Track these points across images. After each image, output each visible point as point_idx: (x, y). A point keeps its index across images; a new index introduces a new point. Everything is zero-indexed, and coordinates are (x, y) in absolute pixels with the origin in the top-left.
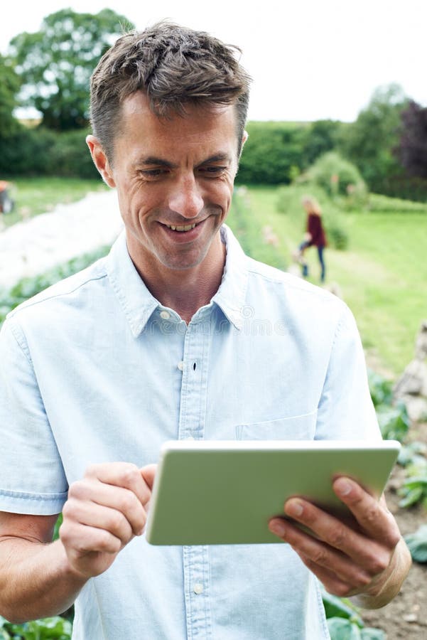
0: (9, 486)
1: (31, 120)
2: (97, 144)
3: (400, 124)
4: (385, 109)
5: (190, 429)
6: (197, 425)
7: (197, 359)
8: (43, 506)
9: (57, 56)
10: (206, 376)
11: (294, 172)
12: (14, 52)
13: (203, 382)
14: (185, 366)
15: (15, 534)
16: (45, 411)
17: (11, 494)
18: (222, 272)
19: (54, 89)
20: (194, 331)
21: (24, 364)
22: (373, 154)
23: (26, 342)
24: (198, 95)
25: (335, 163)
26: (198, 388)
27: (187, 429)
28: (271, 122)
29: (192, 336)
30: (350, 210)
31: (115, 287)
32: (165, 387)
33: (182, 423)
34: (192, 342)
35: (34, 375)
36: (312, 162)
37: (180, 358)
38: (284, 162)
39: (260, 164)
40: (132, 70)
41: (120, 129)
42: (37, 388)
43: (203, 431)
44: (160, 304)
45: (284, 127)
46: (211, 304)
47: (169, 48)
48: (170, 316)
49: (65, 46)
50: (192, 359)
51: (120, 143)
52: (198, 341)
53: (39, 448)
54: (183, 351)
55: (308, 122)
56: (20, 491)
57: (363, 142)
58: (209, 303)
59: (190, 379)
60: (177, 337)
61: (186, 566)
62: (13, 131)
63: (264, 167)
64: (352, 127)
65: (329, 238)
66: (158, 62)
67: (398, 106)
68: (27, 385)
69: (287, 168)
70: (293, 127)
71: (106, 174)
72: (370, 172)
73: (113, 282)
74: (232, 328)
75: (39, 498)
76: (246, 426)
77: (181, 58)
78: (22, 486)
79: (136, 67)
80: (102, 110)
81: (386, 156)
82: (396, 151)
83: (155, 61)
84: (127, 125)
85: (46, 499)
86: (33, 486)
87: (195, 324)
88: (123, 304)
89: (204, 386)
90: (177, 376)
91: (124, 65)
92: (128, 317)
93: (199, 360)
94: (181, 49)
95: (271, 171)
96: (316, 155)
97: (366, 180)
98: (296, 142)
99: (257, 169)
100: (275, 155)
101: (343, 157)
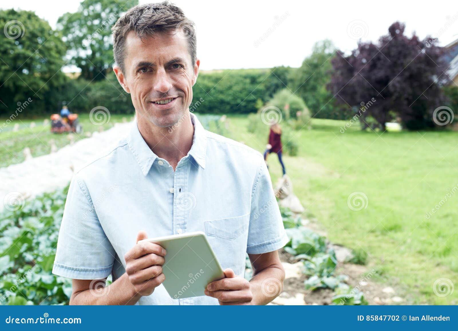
0: (76, 266)
1: (74, 73)
3: (331, 68)
4: (322, 58)
5: (179, 224)
6: (183, 222)
7: (181, 186)
8: (95, 275)
9: (91, 29)
11: (259, 103)
12: (61, 27)
14: (175, 190)
17: (78, 269)
19: (89, 52)
22: (314, 89)
25: (288, 96)
27: (178, 224)
28: (242, 70)
30: (298, 128)
31: (132, 150)
33: (175, 221)
36: (271, 96)
37: (172, 186)
38: (253, 97)
39: (235, 99)
43: (186, 226)
44: (158, 157)
45: (251, 73)
46: (188, 155)
48: (164, 163)
49: (96, 22)
50: (178, 186)
52: (181, 176)
54: (174, 182)
55: (268, 69)
56: (83, 268)
57: (308, 81)
58: (186, 155)
61: (181, 301)
62: (62, 82)
63: (239, 101)
64: (299, 70)
65: (284, 148)
66: (141, 15)
67: (330, 55)
69: (254, 101)
70: (257, 73)
71: (125, 85)
72: (312, 102)
73: (131, 147)
75: (93, 271)
76: (210, 222)
78: (83, 265)
79: (129, 18)
81: (322, 90)
82: (329, 87)
83: (139, 15)
85: (97, 271)
86: (89, 265)
87: (179, 167)
88: (137, 159)
90: (171, 196)
92: (140, 165)
94: (152, 7)
95: (243, 104)
96: (275, 91)
97: (309, 107)
98: (260, 82)
99: (233, 103)
100: (245, 93)
101: (293, 91)
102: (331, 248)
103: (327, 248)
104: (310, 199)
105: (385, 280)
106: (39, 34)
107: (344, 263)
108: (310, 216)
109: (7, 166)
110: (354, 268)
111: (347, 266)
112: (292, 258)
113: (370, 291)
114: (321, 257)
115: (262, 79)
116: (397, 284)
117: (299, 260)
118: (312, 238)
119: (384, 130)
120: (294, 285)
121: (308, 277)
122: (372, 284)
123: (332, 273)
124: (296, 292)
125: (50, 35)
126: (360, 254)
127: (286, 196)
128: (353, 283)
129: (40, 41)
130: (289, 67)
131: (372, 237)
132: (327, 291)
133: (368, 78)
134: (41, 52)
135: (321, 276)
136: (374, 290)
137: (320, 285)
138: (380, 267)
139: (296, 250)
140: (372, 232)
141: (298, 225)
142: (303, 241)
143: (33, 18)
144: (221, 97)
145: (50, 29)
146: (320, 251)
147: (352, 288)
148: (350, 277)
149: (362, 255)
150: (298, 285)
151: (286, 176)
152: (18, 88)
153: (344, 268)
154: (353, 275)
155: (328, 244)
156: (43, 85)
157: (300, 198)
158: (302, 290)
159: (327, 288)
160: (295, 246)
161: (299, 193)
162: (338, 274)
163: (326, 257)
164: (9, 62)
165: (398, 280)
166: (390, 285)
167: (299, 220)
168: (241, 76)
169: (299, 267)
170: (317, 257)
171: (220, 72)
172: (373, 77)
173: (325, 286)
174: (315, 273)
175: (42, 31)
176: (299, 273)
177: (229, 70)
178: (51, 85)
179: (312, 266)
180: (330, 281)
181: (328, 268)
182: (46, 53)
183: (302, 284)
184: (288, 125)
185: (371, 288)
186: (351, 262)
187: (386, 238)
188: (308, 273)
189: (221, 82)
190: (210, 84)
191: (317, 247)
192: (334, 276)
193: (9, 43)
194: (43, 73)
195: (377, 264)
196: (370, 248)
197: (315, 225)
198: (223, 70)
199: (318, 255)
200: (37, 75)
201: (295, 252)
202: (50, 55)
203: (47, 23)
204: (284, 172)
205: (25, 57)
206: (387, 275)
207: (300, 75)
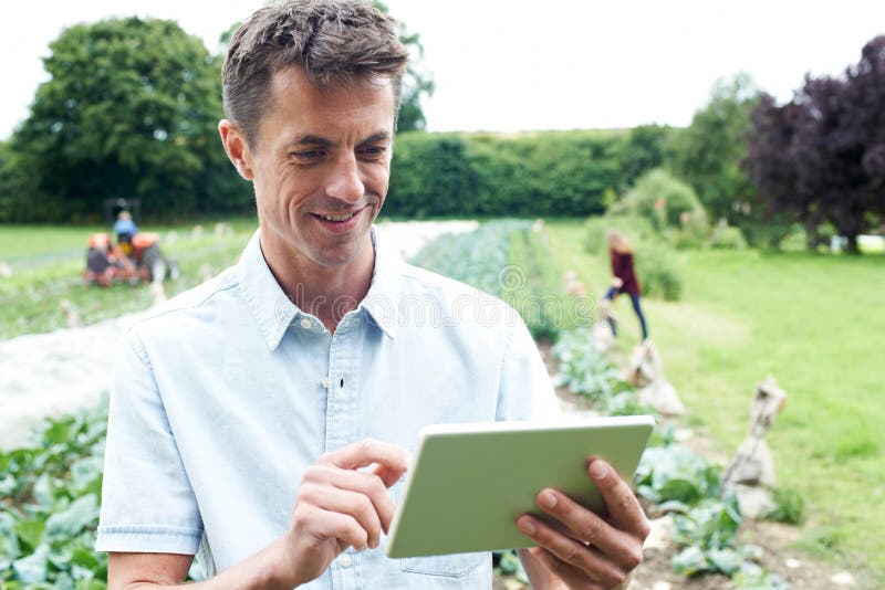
2: (234, 128)
3: (750, 127)
4: (731, 107)
7: (344, 374)
10: (355, 394)
11: (609, 198)
13: (352, 400)
14: (330, 382)
15: (148, 578)
16: (171, 433)
18: (372, 274)
20: (341, 342)
21: (148, 381)
22: (715, 168)
23: (147, 356)
24: (364, 63)
25: (663, 183)
26: (345, 407)
28: (577, 131)
29: (338, 348)
30: (682, 246)
31: (247, 295)
32: (308, 408)
34: (338, 354)
35: (159, 394)
36: (631, 183)
37: (325, 373)
38: (595, 185)
39: (561, 188)
40: (286, 40)
41: (270, 106)
42: (162, 407)
44: (299, 310)
45: (593, 137)
46: (359, 309)
47: (325, 17)
48: (312, 325)
50: (338, 375)
51: (268, 124)
52: (345, 352)
53: (172, 475)
54: (328, 365)
55: (626, 130)
57: (702, 153)
59: (338, 398)
60: (319, 349)
63: (569, 192)
64: (684, 133)
66: (315, 31)
67: (747, 102)
68: (151, 403)
69: (599, 192)
70: (604, 137)
71: (243, 163)
72: (712, 193)
73: (244, 291)
74: (385, 338)
77: (341, 26)
79: (291, 36)
80: (245, 87)
81: (732, 171)
82: (745, 165)
83: (311, 30)
84: (279, 102)
87: (342, 334)
88: (257, 314)
89: (354, 405)
90: (322, 395)
91: (277, 34)
92: (263, 328)
93: (346, 375)
94: (339, 17)
95: (578, 197)
96: (638, 174)
97: (706, 204)
98: (611, 157)
99: (557, 196)
100: (581, 176)
101: (674, 175)
102: (731, 489)
103: (723, 490)
104: (699, 389)
105: (837, 557)
106: (185, 63)
107: (758, 520)
108: (695, 423)
109: (118, 316)
110: (777, 531)
111: (762, 526)
112: (652, 509)
113: (805, 580)
114: (709, 507)
115: (613, 150)
116: (862, 567)
117: (665, 513)
118: (693, 469)
119: (852, 250)
120: (653, 564)
121: (681, 548)
122: (810, 564)
123: (731, 541)
124: (656, 580)
125: (205, 64)
126: (789, 502)
127: (649, 381)
128: (772, 562)
129: (186, 76)
130: (667, 127)
131: (815, 468)
132: (718, 577)
133: (821, 147)
134: (189, 98)
135: (706, 547)
136: (814, 577)
137: (704, 565)
138: (828, 532)
139: (661, 491)
140: (818, 456)
141: (667, 442)
142: (675, 475)
143: (174, 34)
144: (535, 184)
145: (207, 53)
146: (710, 494)
147: (766, 573)
148: (766, 549)
149: (794, 506)
150: (660, 563)
151: (649, 342)
152: (145, 167)
153: (756, 530)
154: (774, 545)
155: (726, 480)
156: (192, 160)
157: (677, 385)
158: (668, 575)
159: (718, 571)
160: (658, 485)
161: (676, 377)
162: (743, 544)
163: (718, 507)
164: (128, 116)
165: (863, 557)
166: (848, 567)
167: (670, 432)
168: (573, 143)
169: (664, 526)
170: (700, 508)
171: (532, 136)
172: (832, 147)
173: (712, 568)
174: (696, 539)
175: (192, 57)
176: (663, 540)
177: (552, 131)
178: (208, 163)
179: (690, 526)
180: (723, 558)
181: (721, 530)
182: (199, 100)
183: (667, 562)
184: (664, 239)
185: (809, 574)
186: (770, 518)
187: (845, 469)
188: (681, 539)
189: (536, 156)
190: (514, 160)
191: (703, 486)
192: (732, 548)
193: (130, 81)
194: (193, 138)
195: (823, 523)
196: (812, 490)
197: (704, 442)
198: (540, 132)
199: (705, 502)
200: (181, 141)
201: (657, 497)
202: (207, 105)
203: (200, 42)
204: (645, 335)
205: (159, 108)
206: (842, 547)
207: (687, 143)
